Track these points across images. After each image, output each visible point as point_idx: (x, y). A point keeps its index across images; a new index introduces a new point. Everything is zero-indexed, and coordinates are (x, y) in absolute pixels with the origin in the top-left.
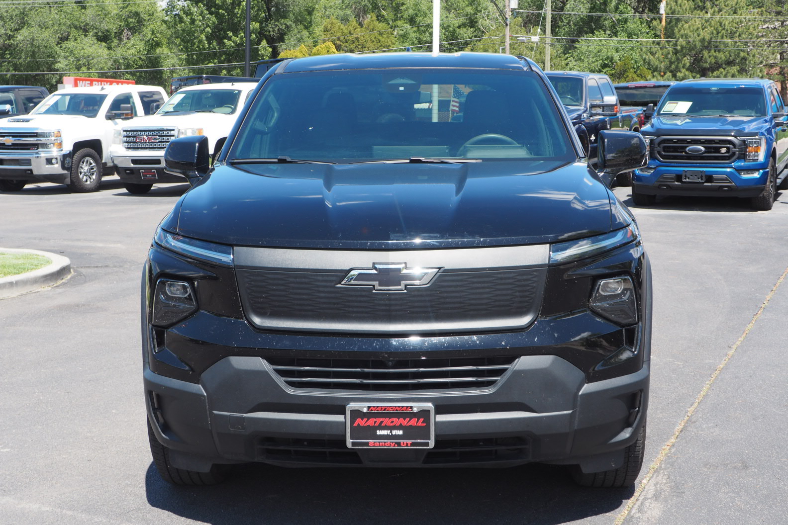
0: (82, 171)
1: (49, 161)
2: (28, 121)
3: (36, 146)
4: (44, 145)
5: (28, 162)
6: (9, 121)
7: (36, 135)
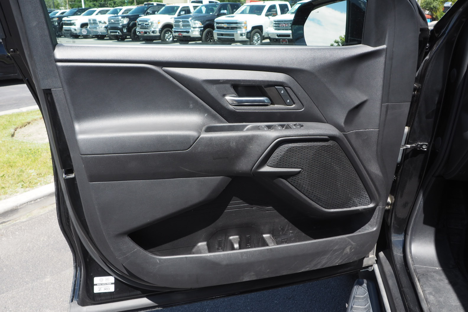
0: (255, 39)
1: (241, 35)
2: (233, 17)
3: (236, 28)
4: (240, 28)
5: (233, 35)
6: (226, 17)
7: (236, 23)
